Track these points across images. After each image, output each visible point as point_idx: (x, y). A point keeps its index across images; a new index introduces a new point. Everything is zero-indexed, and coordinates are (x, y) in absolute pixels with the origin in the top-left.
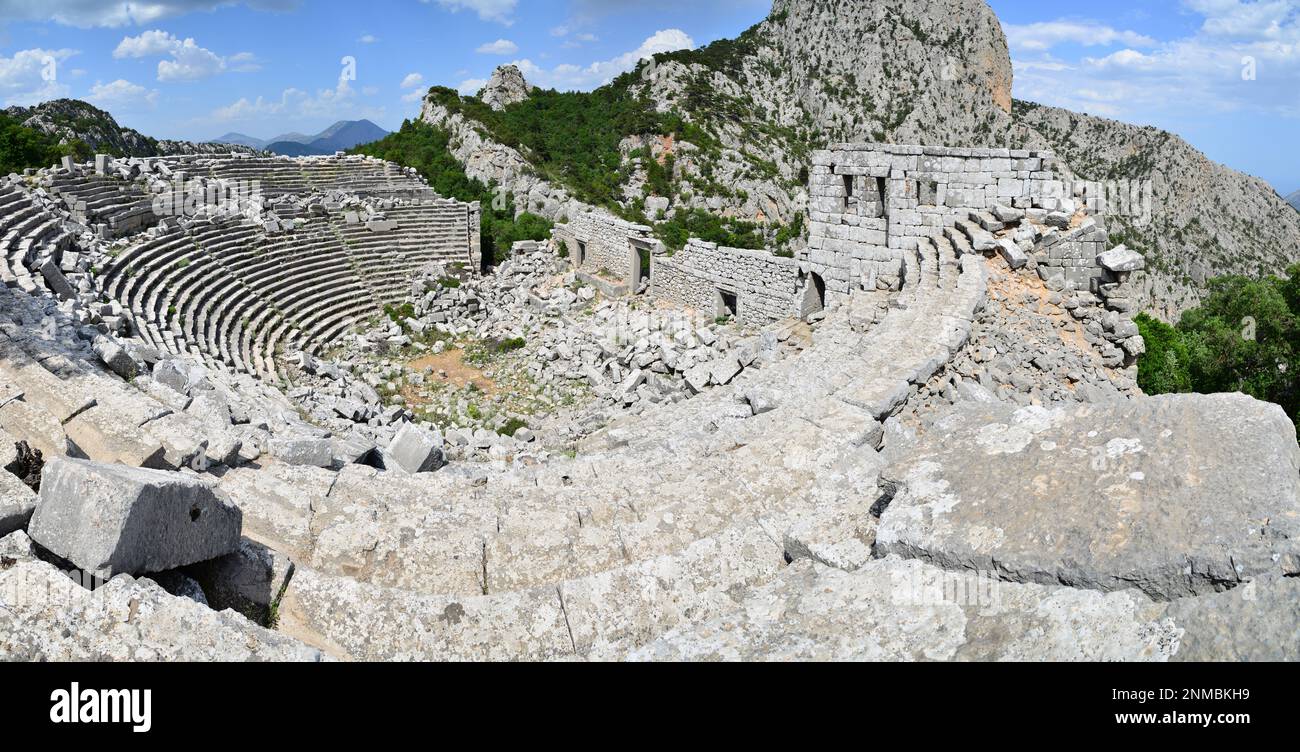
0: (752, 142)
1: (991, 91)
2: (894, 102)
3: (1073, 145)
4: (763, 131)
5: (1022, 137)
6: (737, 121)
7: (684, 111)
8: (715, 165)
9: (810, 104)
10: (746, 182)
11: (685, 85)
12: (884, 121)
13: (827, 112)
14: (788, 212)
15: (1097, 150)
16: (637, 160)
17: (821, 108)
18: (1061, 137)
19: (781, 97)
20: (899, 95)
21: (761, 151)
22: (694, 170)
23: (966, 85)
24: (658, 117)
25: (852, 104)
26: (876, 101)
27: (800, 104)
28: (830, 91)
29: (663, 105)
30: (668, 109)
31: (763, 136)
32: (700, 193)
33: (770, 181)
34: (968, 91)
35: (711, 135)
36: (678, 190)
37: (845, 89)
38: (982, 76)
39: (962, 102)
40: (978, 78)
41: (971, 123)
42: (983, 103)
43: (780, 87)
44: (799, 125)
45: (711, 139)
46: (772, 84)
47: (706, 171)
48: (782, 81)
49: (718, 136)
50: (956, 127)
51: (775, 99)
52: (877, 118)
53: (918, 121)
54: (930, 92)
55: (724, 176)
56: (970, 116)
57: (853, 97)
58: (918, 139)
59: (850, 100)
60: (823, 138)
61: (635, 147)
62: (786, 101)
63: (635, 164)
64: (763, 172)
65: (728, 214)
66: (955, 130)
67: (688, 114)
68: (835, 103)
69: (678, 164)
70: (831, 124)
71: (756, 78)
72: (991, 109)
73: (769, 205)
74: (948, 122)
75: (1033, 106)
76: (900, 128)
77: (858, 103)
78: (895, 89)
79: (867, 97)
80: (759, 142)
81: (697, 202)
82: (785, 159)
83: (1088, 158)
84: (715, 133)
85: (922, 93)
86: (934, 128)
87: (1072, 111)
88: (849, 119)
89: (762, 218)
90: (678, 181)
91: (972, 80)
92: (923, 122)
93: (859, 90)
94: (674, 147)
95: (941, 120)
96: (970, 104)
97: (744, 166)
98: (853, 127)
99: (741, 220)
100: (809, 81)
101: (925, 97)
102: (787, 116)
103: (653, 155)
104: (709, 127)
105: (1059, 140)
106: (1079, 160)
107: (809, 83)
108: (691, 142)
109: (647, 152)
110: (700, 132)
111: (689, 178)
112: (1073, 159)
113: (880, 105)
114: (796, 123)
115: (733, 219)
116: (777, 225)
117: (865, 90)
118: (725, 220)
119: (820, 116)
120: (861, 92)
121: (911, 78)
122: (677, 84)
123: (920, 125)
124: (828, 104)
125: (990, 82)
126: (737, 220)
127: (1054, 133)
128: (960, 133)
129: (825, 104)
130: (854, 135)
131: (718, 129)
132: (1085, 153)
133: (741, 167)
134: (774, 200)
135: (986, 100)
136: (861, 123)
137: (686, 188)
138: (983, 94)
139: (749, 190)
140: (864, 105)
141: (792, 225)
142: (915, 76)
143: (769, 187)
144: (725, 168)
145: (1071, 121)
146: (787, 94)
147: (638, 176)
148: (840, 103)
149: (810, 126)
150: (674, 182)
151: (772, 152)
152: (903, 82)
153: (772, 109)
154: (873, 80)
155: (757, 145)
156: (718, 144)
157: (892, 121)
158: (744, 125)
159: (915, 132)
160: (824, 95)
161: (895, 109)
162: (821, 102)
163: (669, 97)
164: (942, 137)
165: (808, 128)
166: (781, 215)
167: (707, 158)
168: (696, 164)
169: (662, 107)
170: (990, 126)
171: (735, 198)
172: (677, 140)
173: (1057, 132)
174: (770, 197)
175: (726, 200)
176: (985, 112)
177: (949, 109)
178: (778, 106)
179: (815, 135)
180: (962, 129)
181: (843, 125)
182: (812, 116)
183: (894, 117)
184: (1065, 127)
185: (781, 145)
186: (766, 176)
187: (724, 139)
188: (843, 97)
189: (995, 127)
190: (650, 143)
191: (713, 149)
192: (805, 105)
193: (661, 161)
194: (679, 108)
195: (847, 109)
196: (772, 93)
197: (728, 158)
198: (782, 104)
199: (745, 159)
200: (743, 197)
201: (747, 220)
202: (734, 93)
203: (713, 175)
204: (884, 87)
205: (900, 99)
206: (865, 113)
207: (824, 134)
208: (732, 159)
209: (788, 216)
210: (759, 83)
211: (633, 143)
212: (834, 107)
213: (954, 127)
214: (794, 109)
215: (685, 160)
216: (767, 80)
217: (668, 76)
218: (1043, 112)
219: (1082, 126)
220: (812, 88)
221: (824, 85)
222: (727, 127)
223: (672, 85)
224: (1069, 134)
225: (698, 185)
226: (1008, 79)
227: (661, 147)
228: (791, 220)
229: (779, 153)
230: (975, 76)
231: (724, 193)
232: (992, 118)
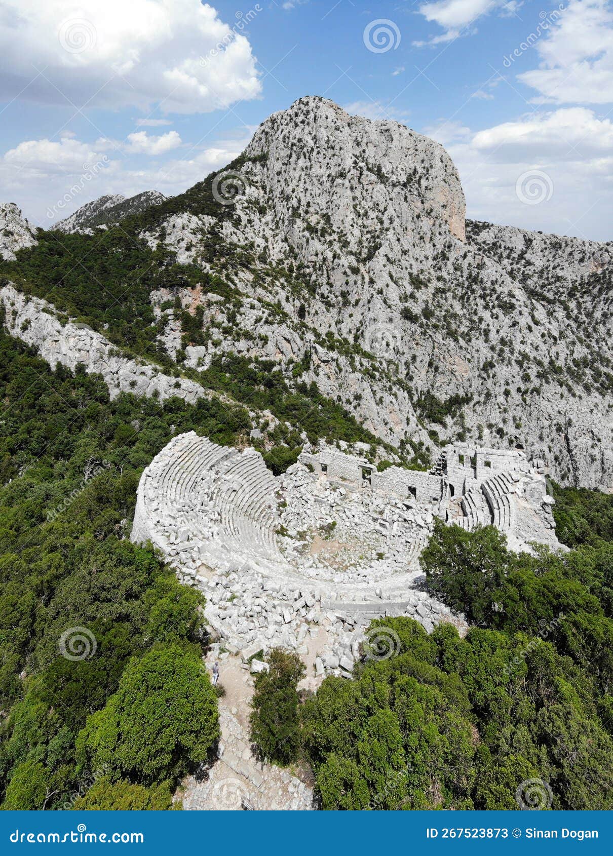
0: (261, 286)
1: (446, 222)
2: (364, 238)
3: (529, 263)
4: (268, 275)
5: (478, 265)
6: (247, 268)
7: (204, 263)
8: (238, 312)
9: (295, 240)
10: (266, 327)
11: (200, 237)
12: (357, 255)
13: (310, 249)
14: (299, 350)
15: (554, 268)
16: (170, 311)
17: (305, 245)
18: (515, 255)
19: (269, 233)
20: (368, 232)
21: (269, 294)
22: (221, 318)
23: (425, 219)
24: (182, 269)
25: (330, 241)
26: (350, 238)
27: (286, 240)
28: (311, 229)
29: (185, 256)
30: (190, 261)
31: (269, 279)
32: (229, 338)
33: (284, 325)
34: (426, 224)
35: (229, 283)
36: (209, 336)
37: (323, 228)
38: (437, 209)
39: (422, 233)
40: (434, 211)
41: (430, 252)
42: (440, 234)
43: (267, 224)
44: (286, 259)
45: (231, 288)
46: (260, 221)
47: (232, 318)
48: (269, 217)
49: (235, 285)
50: (418, 257)
51: (264, 235)
52: (351, 253)
53: (386, 255)
54: (394, 229)
55: (246, 322)
56: (429, 246)
57: (330, 235)
58: (387, 272)
59: (328, 238)
60: (308, 271)
61: (165, 299)
62: (274, 236)
63: (168, 315)
64: (278, 317)
65: (253, 354)
66: (417, 259)
67: (208, 266)
68: (316, 241)
69: (207, 314)
70: (314, 258)
71: (247, 217)
72: (448, 239)
73: (285, 346)
74: (410, 253)
75: (486, 226)
76: (371, 262)
77: (335, 240)
78: (364, 227)
79: (342, 234)
80: (266, 285)
81: (226, 346)
82: (287, 299)
83: (545, 276)
84: (232, 282)
85: (387, 230)
86: (399, 261)
87: (526, 230)
88: (329, 255)
89: (280, 356)
90: (208, 329)
91: (429, 214)
92: (390, 256)
93: (334, 228)
94: (203, 298)
95: (405, 252)
96: (429, 235)
97: (263, 312)
98: (333, 262)
99: (264, 359)
100: (293, 220)
101: (390, 234)
102: (275, 250)
103: (183, 306)
104: (227, 276)
105: (514, 258)
106: (535, 279)
107: (292, 222)
108: (217, 293)
109: (177, 304)
110: (222, 283)
111: (218, 326)
112: (530, 277)
113: (353, 241)
114: (284, 257)
115: (256, 358)
116: (291, 361)
117: (339, 228)
118: (250, 360)
119: (303, 251)
120: (337, 230)
121: (377, 216)
122: (193, 236)
123: (388, 260)
124: (311, 241)
125: (445, 213)
126: (260, 359)
127: (508, 251)
128: (421, 262)
129: (308, 242)
130: (333, 268)
131: (234, 277)
132: (542, 272)
133: (261, 314)
134: (288, 341)
135: (442, 230)
136: (339, 258)
137: (217, 334)
138: (440, 226)
139: (269, 334)
140: (339, 241)
141: (302, 360)
142: (380, 215)
143: (284, 330)
144: (247, 314)
145: (525, 240)
146: (273, 230)
147: (174, 327)
148: (320, 241)
149: (295, 259)
150: (204, 330)
151: (277, 293)
152: (370, 221)
153: (264, 246)
154: (346, 220)
155: (265, 288)
156: (237, 292)
157: (364, 256)
158: (253, 271)
159: (384, 266)
160: (307, 234)
161: (365, 244)
162: (305, 240)
163: (188, 249)
164: (406, 268)
165: (293, 261)
166: (294, 353)
167: (231, 307)
168: (223, 313)
169: (183, 259)
170: (448, 254)
171: (257, 340)
172: (205, 293)
173: (512, 250)
174: (285, 339)
175: (250, 343)
176: (443, 242)
177: (410, 241)
178: (267, 241)
179: (299, 267)
180: (423, 258)
181: (325, 260)
182: (296, 250)
183: (365, 251)
184: (520, 245)
185: (283, 287)
186: (280, 321)
187: (241, 286)
188: (322, 236)
189: (452, 255)
190: (180, 295)
191: (235, 298)
192: (290, 241)
193: (192, 312)
194: (199, 259)
195: (326, 246)
196: (261, 229)
197: (249, 306)
198: (270, 239)
199: (263, 306)
200: (265, 340)
201: (268, 359)
202: (239, 240)
203: (238, 321)
204: (355, 225)
205: (369, 236)
206: (341, 249)
207: (308, 267)
208: (252, 307)
209: (299, 353)
210: (250, 221)
211: (162, 295)
212: (316, 245)
213: (415, 256)
214: (281, 244)
215: (214, 310)
216: (256, 217)
217: (183, 228)
218: (497, 231)
219: (537, 244)
220: (295, 226)
221: (305, 225)
222: (241, 274)
223: (189, 237)
224: (523, 253)
225: (227, 331)
226: (462, 208)
227: (192, 298)
228: (302, 357)
229: (283, 294)
230: (431, 210)
231: (248, 336)
232: (450, 247)
